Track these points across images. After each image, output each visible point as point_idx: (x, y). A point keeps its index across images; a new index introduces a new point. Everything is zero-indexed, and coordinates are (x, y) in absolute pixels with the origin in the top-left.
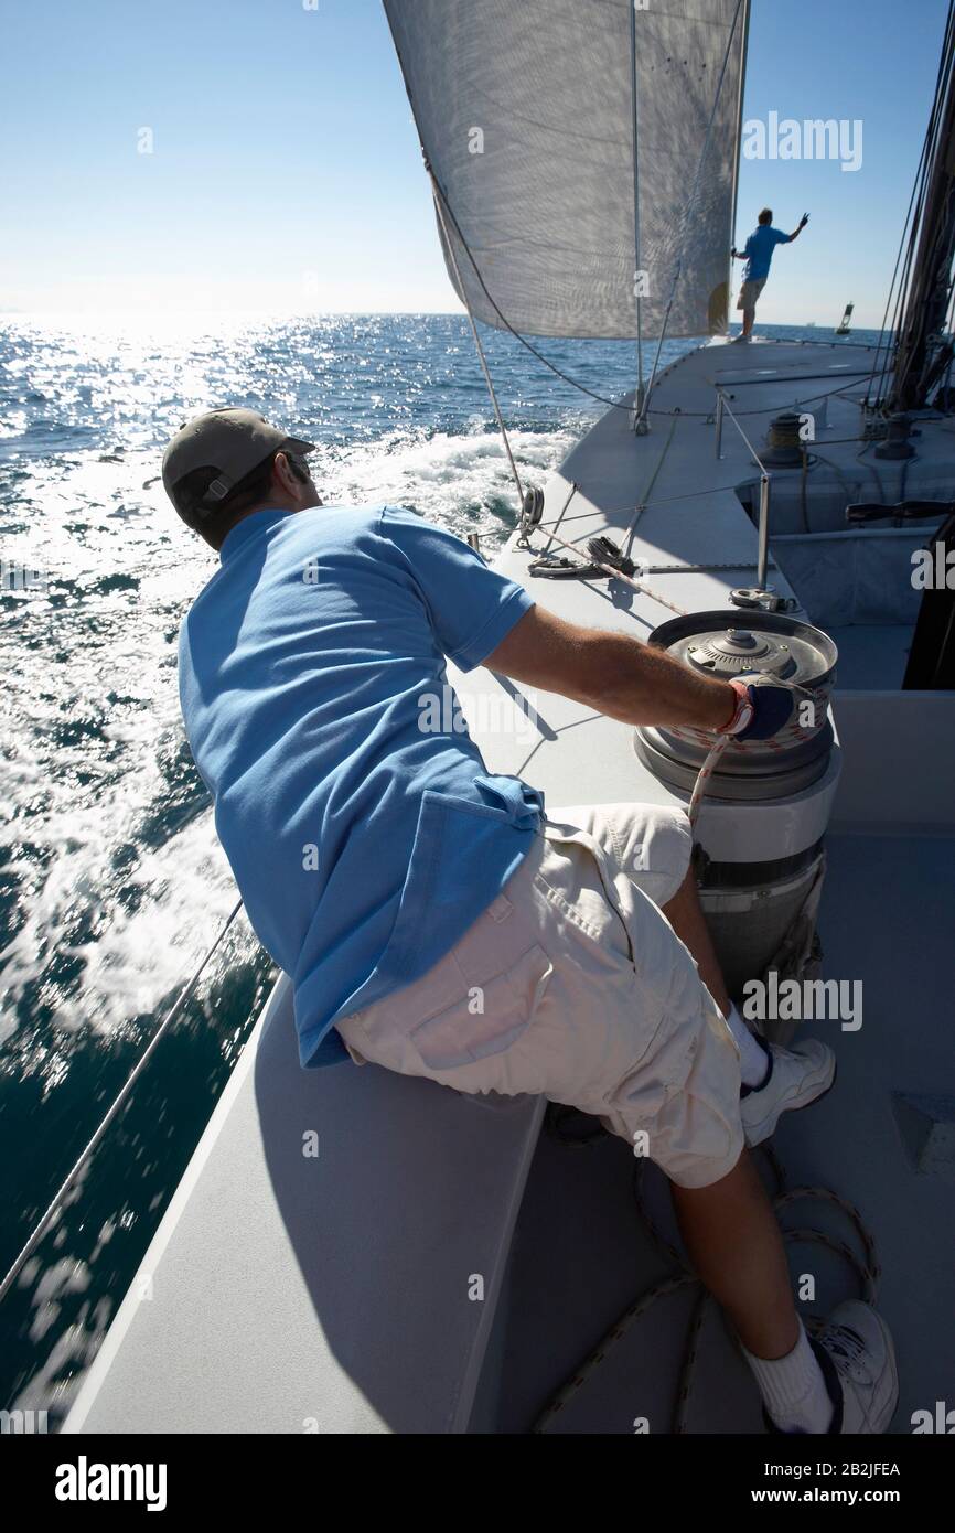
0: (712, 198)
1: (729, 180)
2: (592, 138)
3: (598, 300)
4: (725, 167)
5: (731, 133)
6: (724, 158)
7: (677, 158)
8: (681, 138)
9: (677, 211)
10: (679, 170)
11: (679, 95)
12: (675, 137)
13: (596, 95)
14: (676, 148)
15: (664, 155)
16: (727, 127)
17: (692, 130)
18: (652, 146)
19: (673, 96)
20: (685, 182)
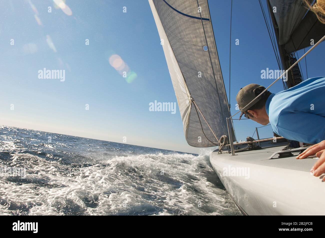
0: (224, 108)
1: (226, 104)
2: (198, 96)
3: (210, 136)
4: (225, 101)
5: (224, 94)
6: (224, 99)
7: (214, 100)
8: (214, 96)
9: (217, 112)
10: (215, 102)
11: (211, 87)
12: (212, 96)
13: (196, 87)
14: (213, 98)
15: (211, 99)
16: (223, 93)
17: (215, 94)
18: (209, 98)
19: (210, 88)
20: (217, 105)
